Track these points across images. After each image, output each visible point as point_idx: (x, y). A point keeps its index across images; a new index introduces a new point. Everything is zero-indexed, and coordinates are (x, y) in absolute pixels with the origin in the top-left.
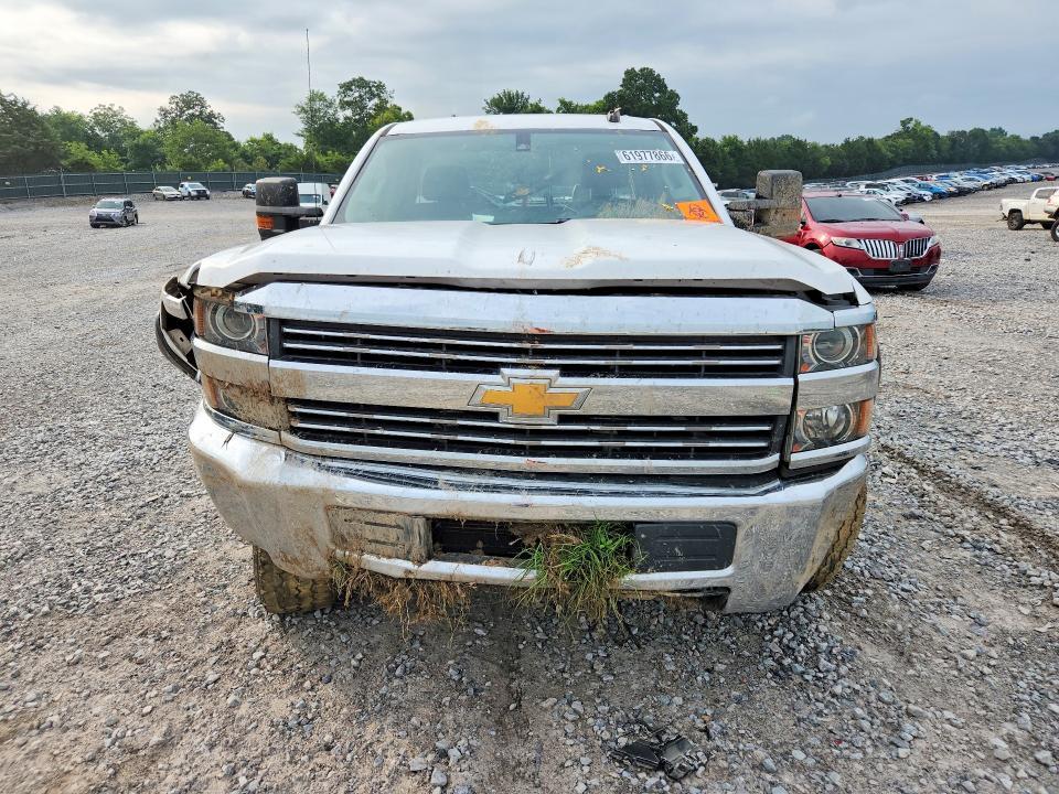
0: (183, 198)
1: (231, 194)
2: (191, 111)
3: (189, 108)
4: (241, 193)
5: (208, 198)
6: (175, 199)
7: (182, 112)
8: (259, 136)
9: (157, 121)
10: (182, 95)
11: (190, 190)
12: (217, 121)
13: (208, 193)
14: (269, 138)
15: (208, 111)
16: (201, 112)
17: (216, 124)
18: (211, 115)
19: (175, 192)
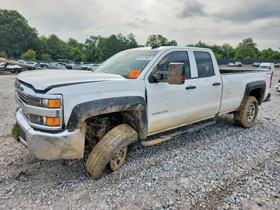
0: (235, 66)
1: (249, 65)
2: (248, 43)
3: (247, 42)
4: (252, 65)
5: (241, 66)
6: (233, 66)
7: (245, 43)
8: (266, 49)
9: (238, 46)
10: (246, 39)
11: (237, 64)
12: (255, 45)
13: (242, 65)
14: (270, 50)
15: (253, 43)
16: (251, 43)
17: (254, 46)
18: (253, 44)
19: (233, 65)
